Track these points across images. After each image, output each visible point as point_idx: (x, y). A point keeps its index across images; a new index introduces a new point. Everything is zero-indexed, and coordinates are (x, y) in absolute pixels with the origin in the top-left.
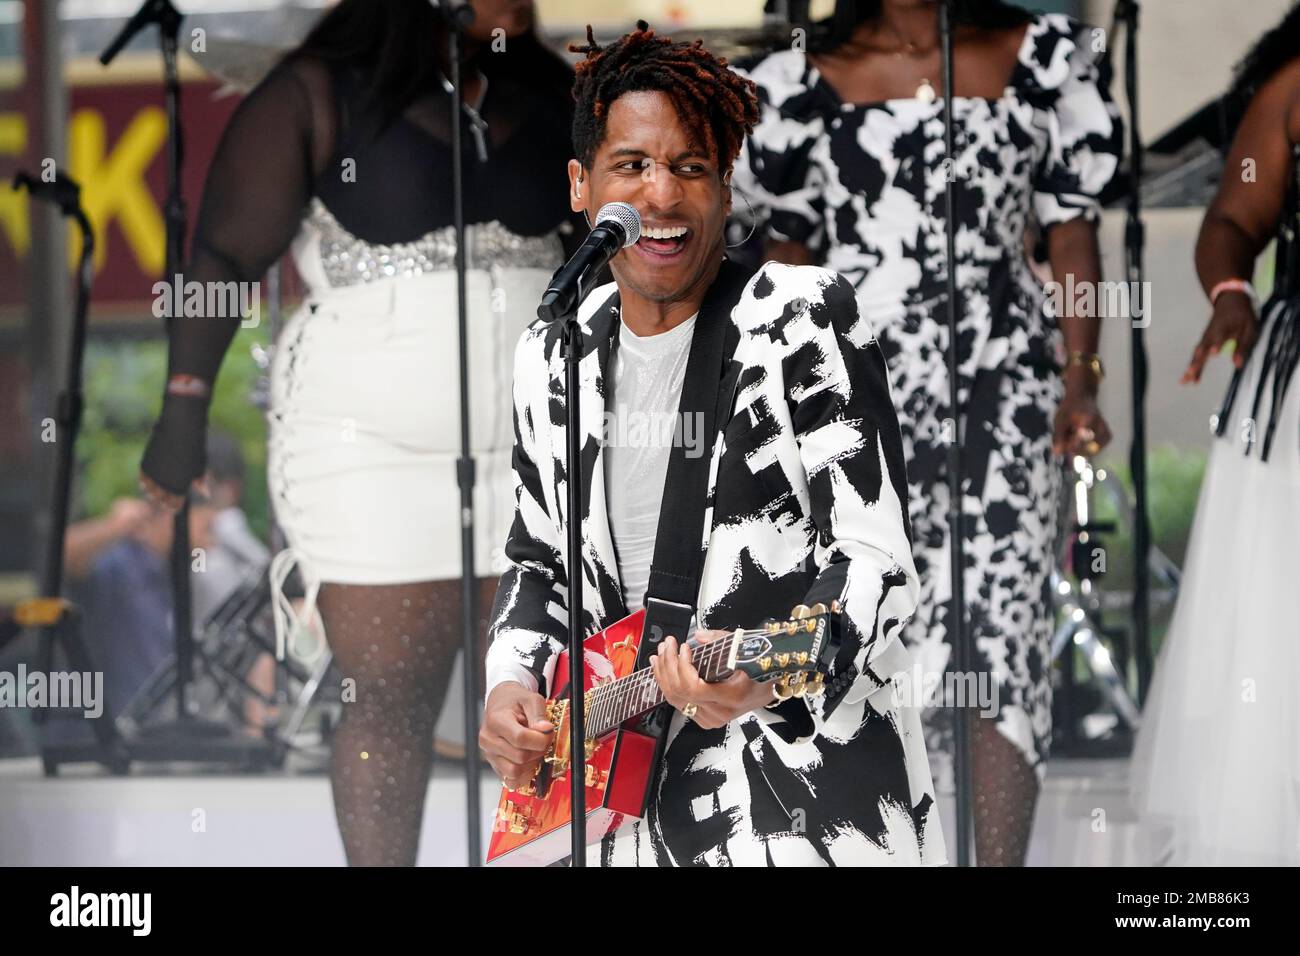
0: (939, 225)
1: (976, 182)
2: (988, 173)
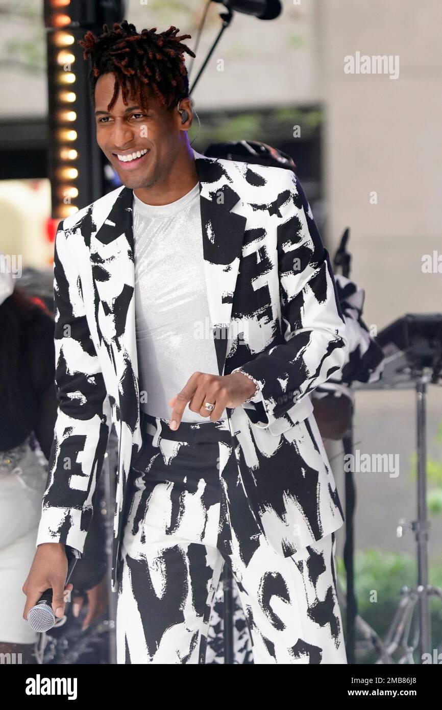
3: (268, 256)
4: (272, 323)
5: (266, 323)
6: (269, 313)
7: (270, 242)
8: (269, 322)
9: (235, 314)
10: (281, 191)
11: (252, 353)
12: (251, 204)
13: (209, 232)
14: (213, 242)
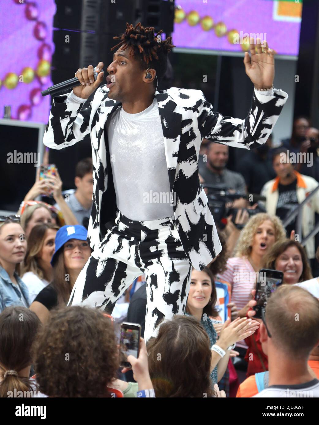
3: (194, 132)
4: (196, 162)
5: (193, 163)
6: (195, 158)
7: (195, 125)
9: (179, 161)
10: (198, 100)
11: (186, 178)
12: (184, 108)
13: (165, 123)
14: (167, 127)
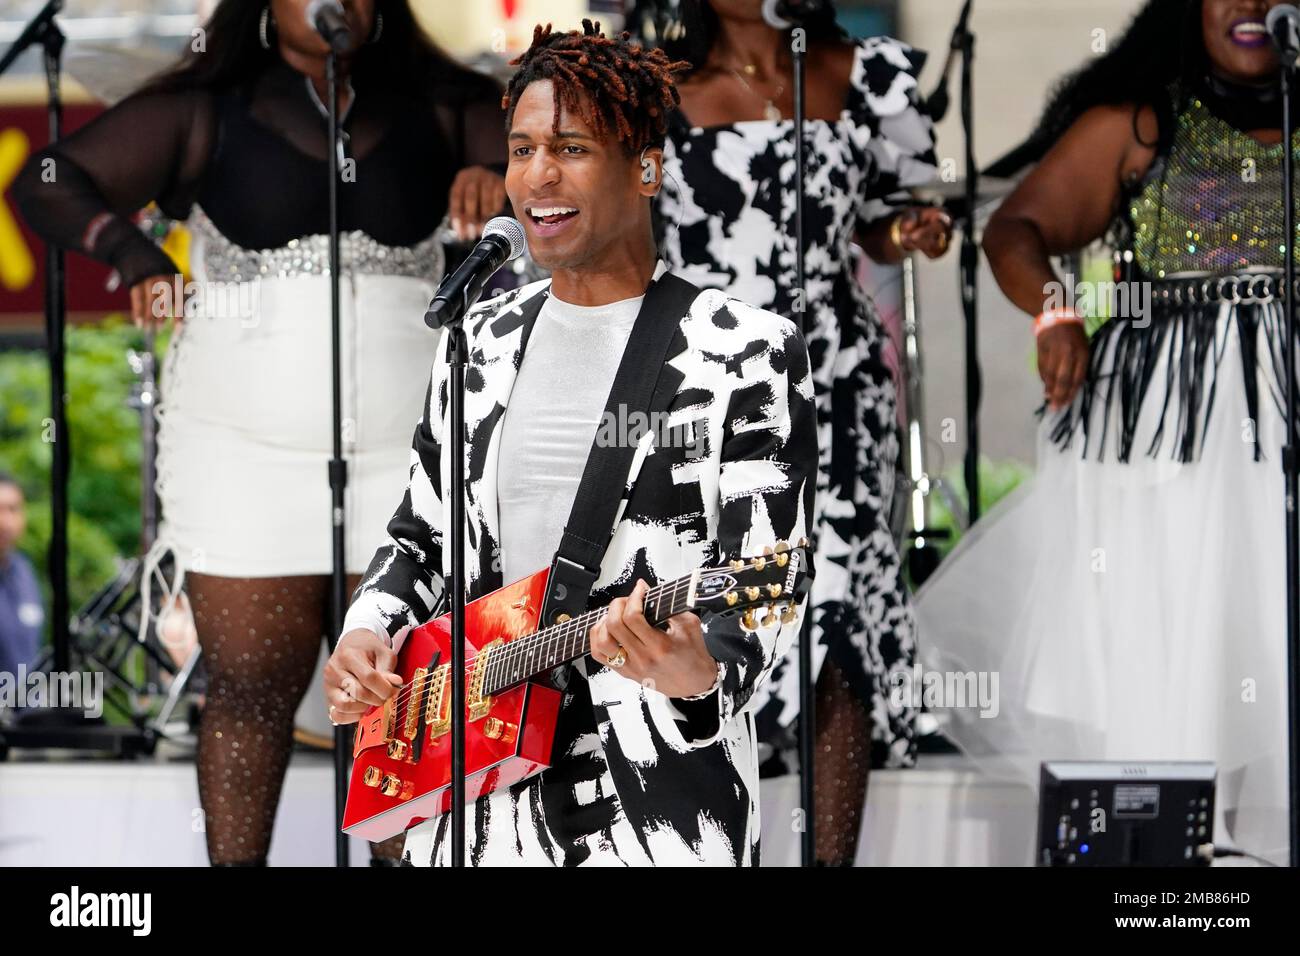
0: (792, 243)
1: (829, 201)
2: (839, 192)
3: (707, 435)
4: (704, 543)
7: (714, 415)
8: (698, 541)
10: (755, 339)
12: (704, 353)
